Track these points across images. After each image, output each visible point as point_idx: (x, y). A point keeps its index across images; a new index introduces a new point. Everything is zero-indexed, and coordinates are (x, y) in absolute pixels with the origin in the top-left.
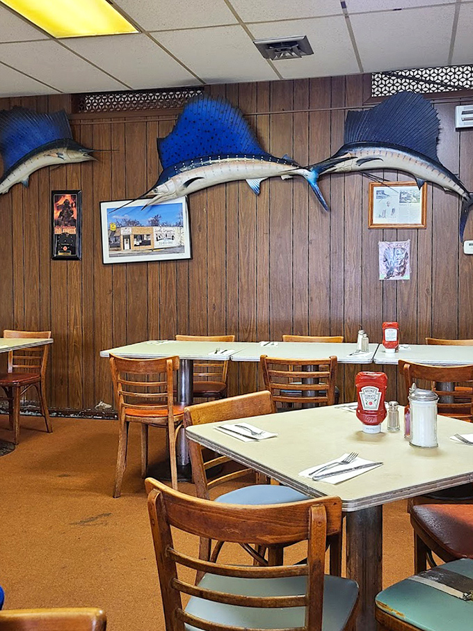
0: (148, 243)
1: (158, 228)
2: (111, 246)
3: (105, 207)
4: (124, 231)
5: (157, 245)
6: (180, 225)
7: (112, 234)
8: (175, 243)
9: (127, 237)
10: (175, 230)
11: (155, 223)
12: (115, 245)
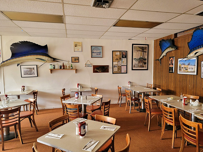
0: (187, 70)
1: (189, 66)
2: (179, 69)
3: (179, 60)
4: (182, 66)
5: (189, 70)
6: (195, 65)
7: (180, 66)
8: (193, 70)
9: (183, 68)
10: (193, 67)
11: (189, 65)
12: (180, 70)
